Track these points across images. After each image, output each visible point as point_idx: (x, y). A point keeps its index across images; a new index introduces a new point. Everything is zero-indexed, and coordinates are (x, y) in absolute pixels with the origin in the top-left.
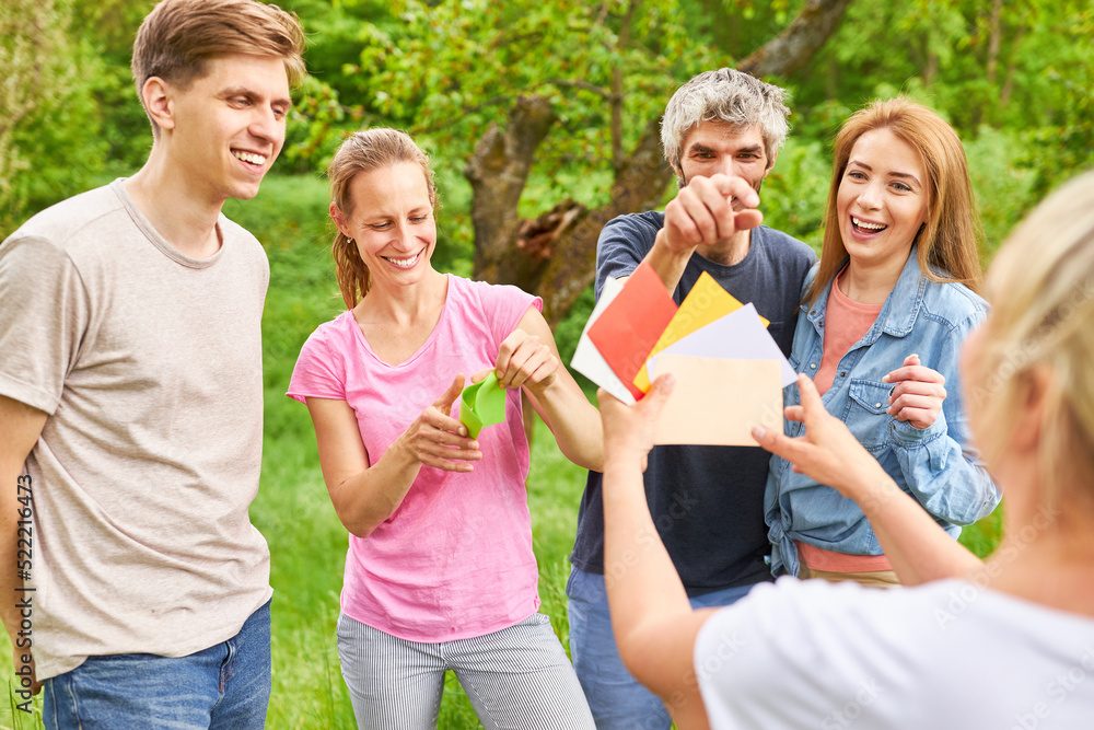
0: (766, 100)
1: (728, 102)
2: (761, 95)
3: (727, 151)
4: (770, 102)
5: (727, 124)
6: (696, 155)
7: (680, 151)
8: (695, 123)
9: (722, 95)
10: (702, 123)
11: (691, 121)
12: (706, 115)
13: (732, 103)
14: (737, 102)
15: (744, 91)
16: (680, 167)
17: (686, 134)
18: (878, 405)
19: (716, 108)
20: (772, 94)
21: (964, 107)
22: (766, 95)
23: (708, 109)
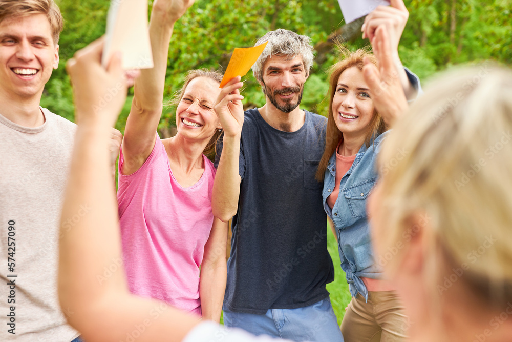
0: (302, 42)
1: (284, 45)
2: (299, 41)
3: (286, 69)
4: (304, 43)
5: (284, 55)
6: (271, 73)
7: (262, 73)
8: (269, 56)
9: (280, 41)
10: (273, 56)
11: (266, 56)
12: (274, 52)
13: (286, 44)
14: (288, 44)
15: (291, 39)
16: (263, 80)
17: (264, 63)
18: (362, 195)
19: (279, 48)
20: (304, 39)
21: (441, 55)
22: (301, 40)
23: (274, 49)
